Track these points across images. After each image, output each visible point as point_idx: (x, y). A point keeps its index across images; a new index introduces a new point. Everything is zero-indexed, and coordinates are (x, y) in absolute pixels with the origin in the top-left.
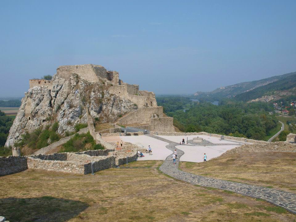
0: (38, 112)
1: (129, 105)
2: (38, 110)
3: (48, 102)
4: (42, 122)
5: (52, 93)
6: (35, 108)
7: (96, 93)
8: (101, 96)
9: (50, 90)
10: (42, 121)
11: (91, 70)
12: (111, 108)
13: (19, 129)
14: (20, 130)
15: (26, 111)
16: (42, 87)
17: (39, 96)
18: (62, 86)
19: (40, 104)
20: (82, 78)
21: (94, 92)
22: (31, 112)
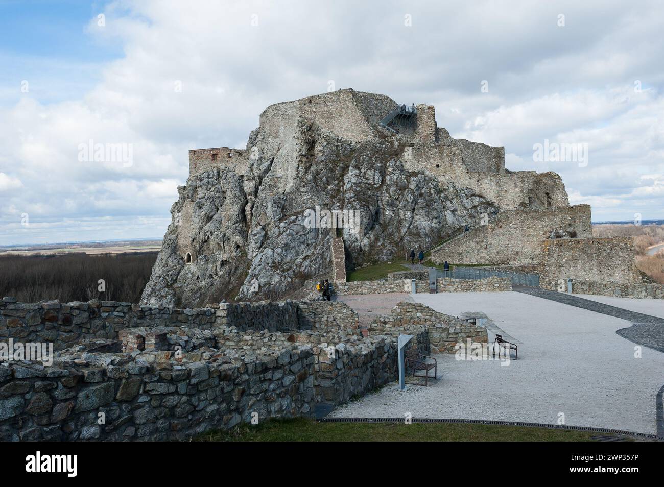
0: (208, 238)
1: (469, 206)
2: (208, 234)
3: (236, 209)
4: (218, 268)
5: (246, 183)
6: (201, 228)
7: (363, 170)
8: (378, 179)
9: (242, 176)
10: (219, 264)
11: (352, 105)
12: (409, 215)
13: (158, 287)
14: (160, 290)
15: (179, 238)
16: (223, 168)
17: (212, 193)
18: (272, 162)
19: (215, 217)
20: (325, 131)
21: (357, 167)
22: (191, 239)
